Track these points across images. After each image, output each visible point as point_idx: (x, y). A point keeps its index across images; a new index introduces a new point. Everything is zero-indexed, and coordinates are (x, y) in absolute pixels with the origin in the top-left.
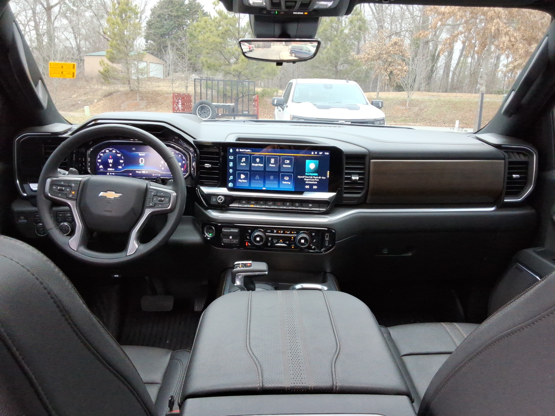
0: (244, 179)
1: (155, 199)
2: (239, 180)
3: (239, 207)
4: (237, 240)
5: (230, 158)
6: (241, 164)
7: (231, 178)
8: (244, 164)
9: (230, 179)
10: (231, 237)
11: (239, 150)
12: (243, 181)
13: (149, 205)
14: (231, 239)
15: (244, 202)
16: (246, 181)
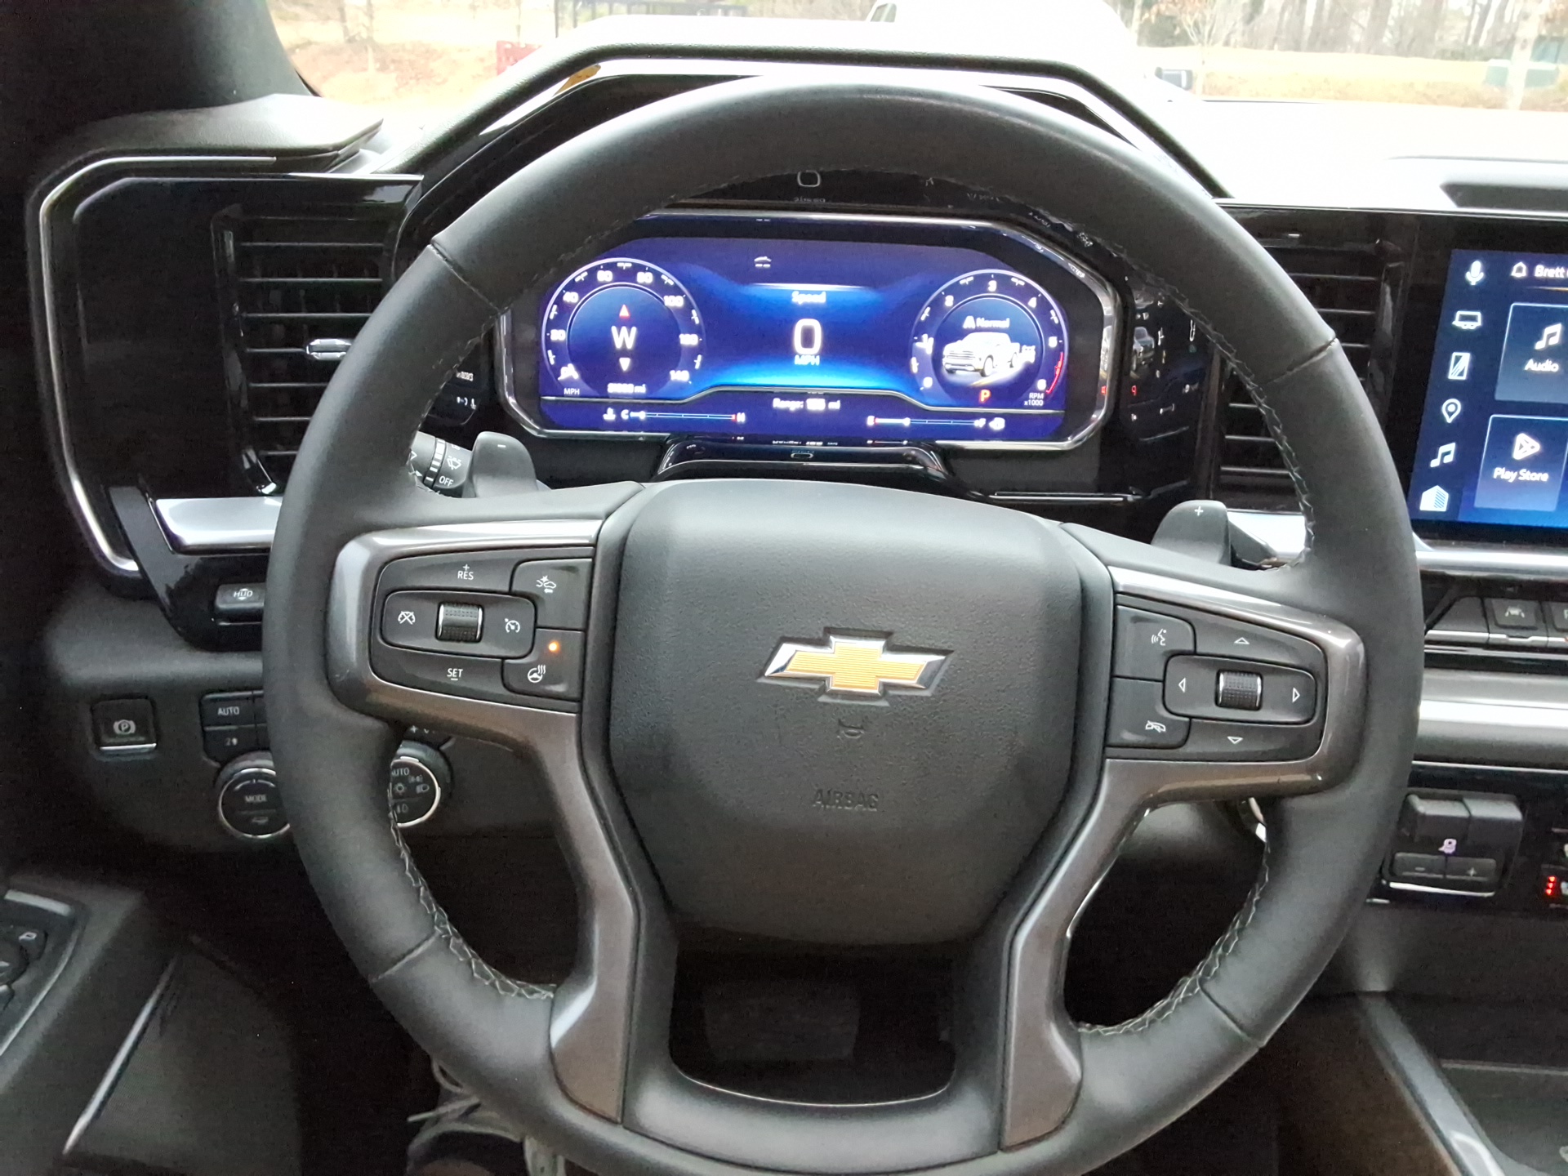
0: (1533, 463)
1: (1183, 685)
2: (1500, 472)
3: (1487, 645)
4: (1492, 861)
5: (1457, 323)
6: (1531, 365)
7: (1447, 453)
8: (1550, 366)
9: (1435, 463)
10: (1449, 846)
11: (1531, 270)
12: (1526, 475)
13: (1139, 728)
14: (1447, 855)
15: (1515, 611)
16: (1544, 477)
